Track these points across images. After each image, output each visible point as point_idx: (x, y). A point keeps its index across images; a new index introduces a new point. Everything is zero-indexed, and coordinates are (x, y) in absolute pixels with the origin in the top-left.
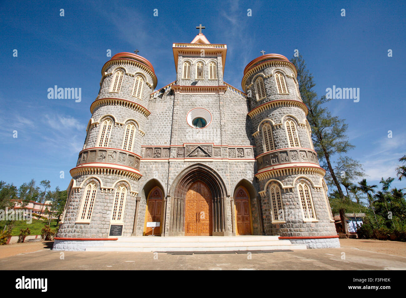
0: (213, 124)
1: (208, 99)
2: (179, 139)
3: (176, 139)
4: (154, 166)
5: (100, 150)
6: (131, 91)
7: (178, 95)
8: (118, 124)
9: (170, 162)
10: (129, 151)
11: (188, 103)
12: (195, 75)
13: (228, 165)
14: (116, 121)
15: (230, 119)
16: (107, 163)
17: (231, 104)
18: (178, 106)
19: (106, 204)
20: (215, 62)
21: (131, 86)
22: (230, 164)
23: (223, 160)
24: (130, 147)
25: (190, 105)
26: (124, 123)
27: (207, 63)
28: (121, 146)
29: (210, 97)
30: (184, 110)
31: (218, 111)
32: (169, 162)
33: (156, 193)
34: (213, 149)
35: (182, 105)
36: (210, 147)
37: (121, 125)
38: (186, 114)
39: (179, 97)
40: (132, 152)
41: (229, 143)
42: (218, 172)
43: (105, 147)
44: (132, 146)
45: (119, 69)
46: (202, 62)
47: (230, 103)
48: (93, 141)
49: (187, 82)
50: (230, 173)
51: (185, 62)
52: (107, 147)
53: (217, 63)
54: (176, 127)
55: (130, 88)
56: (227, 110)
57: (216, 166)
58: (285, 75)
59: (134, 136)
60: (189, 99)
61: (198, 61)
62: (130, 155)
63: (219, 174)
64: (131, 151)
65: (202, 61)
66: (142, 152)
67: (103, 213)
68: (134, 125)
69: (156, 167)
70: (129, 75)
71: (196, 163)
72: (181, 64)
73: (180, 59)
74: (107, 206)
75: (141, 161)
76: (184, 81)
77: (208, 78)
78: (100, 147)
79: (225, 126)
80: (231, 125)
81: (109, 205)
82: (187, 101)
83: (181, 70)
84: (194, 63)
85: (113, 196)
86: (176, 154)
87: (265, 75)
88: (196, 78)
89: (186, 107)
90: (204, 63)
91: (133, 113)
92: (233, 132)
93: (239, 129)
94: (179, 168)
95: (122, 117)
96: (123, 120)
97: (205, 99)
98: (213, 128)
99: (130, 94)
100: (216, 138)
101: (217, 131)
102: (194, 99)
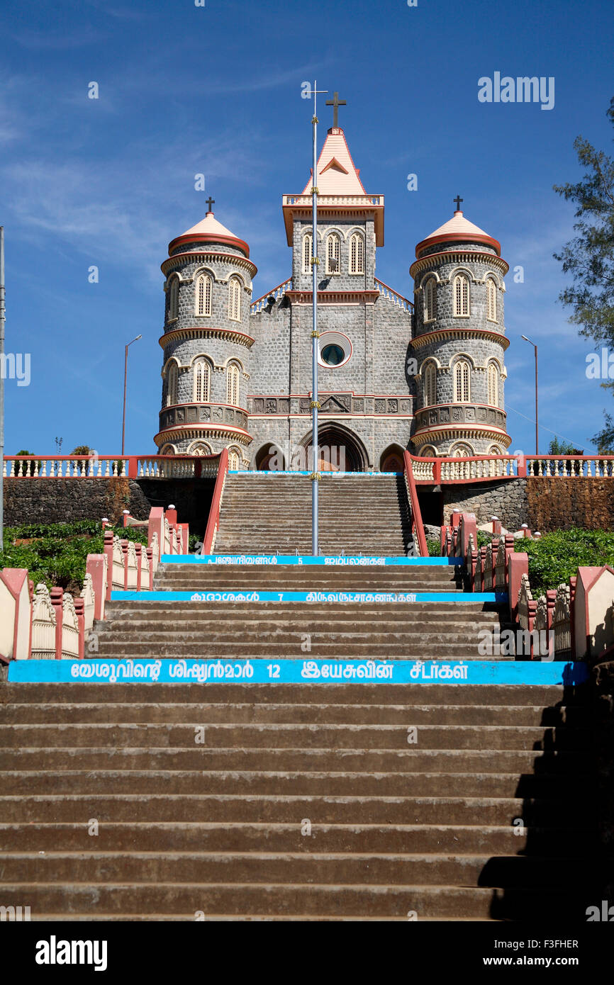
0: (353, 360)
1: (347, 315)
2: (302, 385)
3: (298, 386)
4: (268, 425)
5: (202, 407)
7: (297, 307)
8: (217, 368)
9: (291, 420)
12: (325, 264)
13: (373, 425)
14: (214, 363)
15: (381, 351)
16: (213, 423)
17: (385, 323)
18: (297, 329)
20: (362, 233)
21: (226, 302)
22: (376, 422)
23: (367, 417)
24: (235, 401)
26: (224, 365)
27: (346, 235)
28: (225, 399)
29: (350, 311)
31: (363, 338)
32: (289, 420)
34: (352, 400)
35: (304, 326)
36: (348, 398)
37: (222, 369)
39: (299, 312)
40: (238, 406)
41: (376, 391)
42: (358, 435)
43: (205, 402)
44: (238, 398)
45: (202, 271)
46: (337, 234)
47: (384, 321)
48: (188, 394)
50: (376, 435)
51: (306, 234)
52: (208, 402)
53: (364, 236)
54: (296, 366)
56: (377, 334)
57: (356, 426)
58: (471, 280)
59: (238, 383)
61: (330, 232)
62: (237, 412)
63: (360, 437)
65: (337, 231)
66: (248, 405)
68: (237, 365)
69: (271, 427)
70: (219, 282)
71: (327, 421)
72: (299, 240)
73: (297, 230)
75: (250, 418)
76: (305, 278)
77: (348, 270)
78: (199, 402)
79: (371, 363)
80: (382, 360)
83: (299, 254)
84: (322, 239)
86: (298, 408)
87: (440, 277)
88: (327, 272)
90: (341, 236)
91: (233, 348)
92: (385, 373)
93: (395, 367)
94: (304, 429)
95: (221, 357)
96: (223, 361)
97: (341, 315)
98: (353, 367)
99: (226, 317)
100: (358, 383)
101: (359, 372)
102: (323, 314)
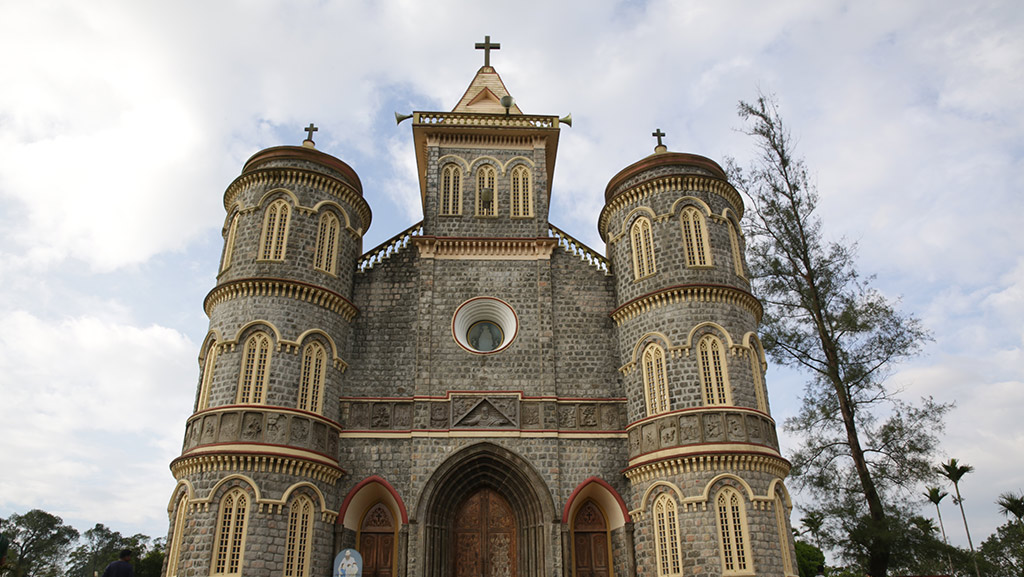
0: (521, 341)
1: (508, 273)
2: (435, 381)
3: (428, 381)
4: (374, 448)
6: (312, 256)
8: (285, 346)
9: (415, 440)
10: (313, 412)
11: (457, 283)
12: (473, 203)
13: (558, 447)
14: (280, 338)
15: (564, 328)
16: (266, 442)
17: (568, 287)
18: (429, 293)
19: (270, 540)
21: (312, 242)
22: (561, 443)
23: (546, 434)
24: (314, 403)
25: (461, 290)
26: (298, 341)
27: (505, 168)
28: (295, 400)
29: (513, 269)
30: (446, 303)
31: (535, 307)
32: (411, 439)
33: (379, 516)
34: (519, 405)
35: (439, 289)
36: (512, 401)
37: (293, 348)
38: (450, 313)
39: (432, 267)
40: (320, 414)
41: (559, 391)
42: (533, 465)
43: (257, 404)
44: (320, 400)
45: (276, 196)
46: (491, 166)
47: (566, 284)
49: (454, 225)
50: (562, 465)
51: (447, 164)
52: (262, 404)
53: (531, 168)
54: (427, 350)
55: (309, 249)
56: (558, 303)
57: (529, 450)
59: (323, 374)
60: (459, 274)
61: (482, 162)
62: (316, 423)
63: (536, 469)
64: (319, 412)
65: (491, 162)
66: (341, 413)
67: (267, 558)
68: (323, 345)
69: (378, 452)
70: (303, 212)
71: (477, 441)
72: (436, 171)
73: (433, 158)
74: (272, 543)
75: (342, 435)
76: (445, 221)
77: (508, 212)
78: (245, 404)
80: (567, 343)
81: (277, 540)
82: (454, 278)
83: (435, 189)
84: (470, 170)
85: (286, 521)
86: (428, 419)
87: (655, 212)
88: (477, 214)
89: (450, 294)
90: (497, 168)
92: (573, 363)
93: (588, 354)
94: (437, 455)
95: (294, 327)
96: (297, 335)
97: (500, 274)
98: (520, 352)
99: (309, 265)
100: (529, 377)
101: (529, 359)
102: (471, 272)
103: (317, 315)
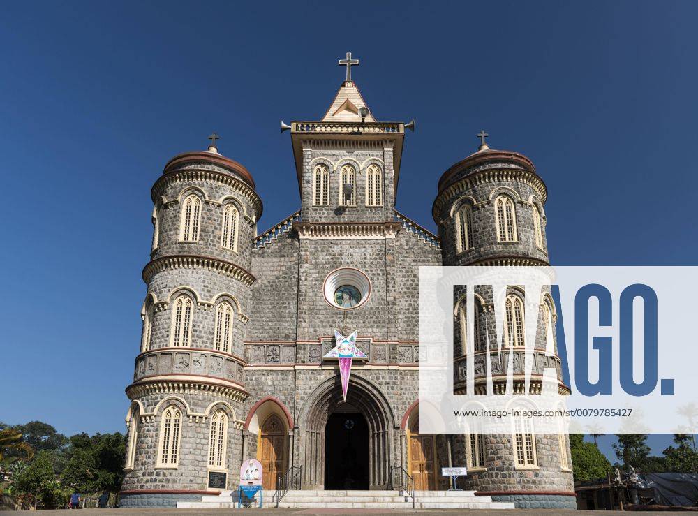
0: (372, 299)
1: (364, 250)
2: (312, 330)
3: (306, 330)
4: (269, 377)
5: (178, 353)
6: (220, 238)
7: (306, 241)
8: (203, 305)
9: (297, 371)
10: (225, 352)
11: (326, 257)
12: (338, 196)
13: (399, 377)
14: (199, 300)
15: (405, 290)
16: (192, 373)
17: (408, 260)
18: (306, 265)
19: (198, 441)
20: (380, 164)
21: (218, 227)
22: (401, 374)
23: (390, 367)
24: (226, 346)
25: (329, 263)
26: (212, 302)
27: (362, 167)
28: (212, 343)
29: (367, 246)
30: (318, 273)
31: (383, 275)
32: (295, 371)
33: (273, 424)
34: (372, 346)
35: (314, 262)
36: (367, 344)
37: (209, 306)
38: (322, 280)
39: (308, 245)
40: (230, 354)
41: (400, 336)
42: (380, 389)
43: (185, 347)
44: (230, 344)
45: (190, 191)
46: (352, 166)
47: (406, 257)
48: (163, 336)
49: (324, 213)
50: (402, 389)
51: (318, 165)
52: (189, 346)
53: (382, 167)
54: (305, 307)
55: (217, 232)
56: (400, 271)
57: (378, 378)
59: (231, 325)
60: (328, 251)
61: (344, 163)
62: (227, 360)
63: (383, 391)
64: (229, 352)
65: (351, 162)
66: (245, 352)
67: (196, 453)
68: (230, 304)
69: (272, 380)
70: (211, 203)
72: (310, 171)
73: (308, 160)
74: (200, 443)
75: (246, 368)
76: (317, 210)
77: (364, 202)
78: (176, 346)
79: (394, 304)
80: (406, 301)
81: (203, 441)
82: (324, 253)
83: (309, 185)
84: (335, 169)
85: (208, 427)
86: (306, 356)
87: (476, 200)
88: (341, 204)
89: (321, 266)
90: (356, 167)
92: (410, 316)
94: (313, 382)
95: (209, 291)
96: (211, 297)
97: (358, 250)
98: (372, 308)
99: (217, 245)
100: (378, 327)
101: (379, 313)
102: (336, 249)
103: (225, 282)
